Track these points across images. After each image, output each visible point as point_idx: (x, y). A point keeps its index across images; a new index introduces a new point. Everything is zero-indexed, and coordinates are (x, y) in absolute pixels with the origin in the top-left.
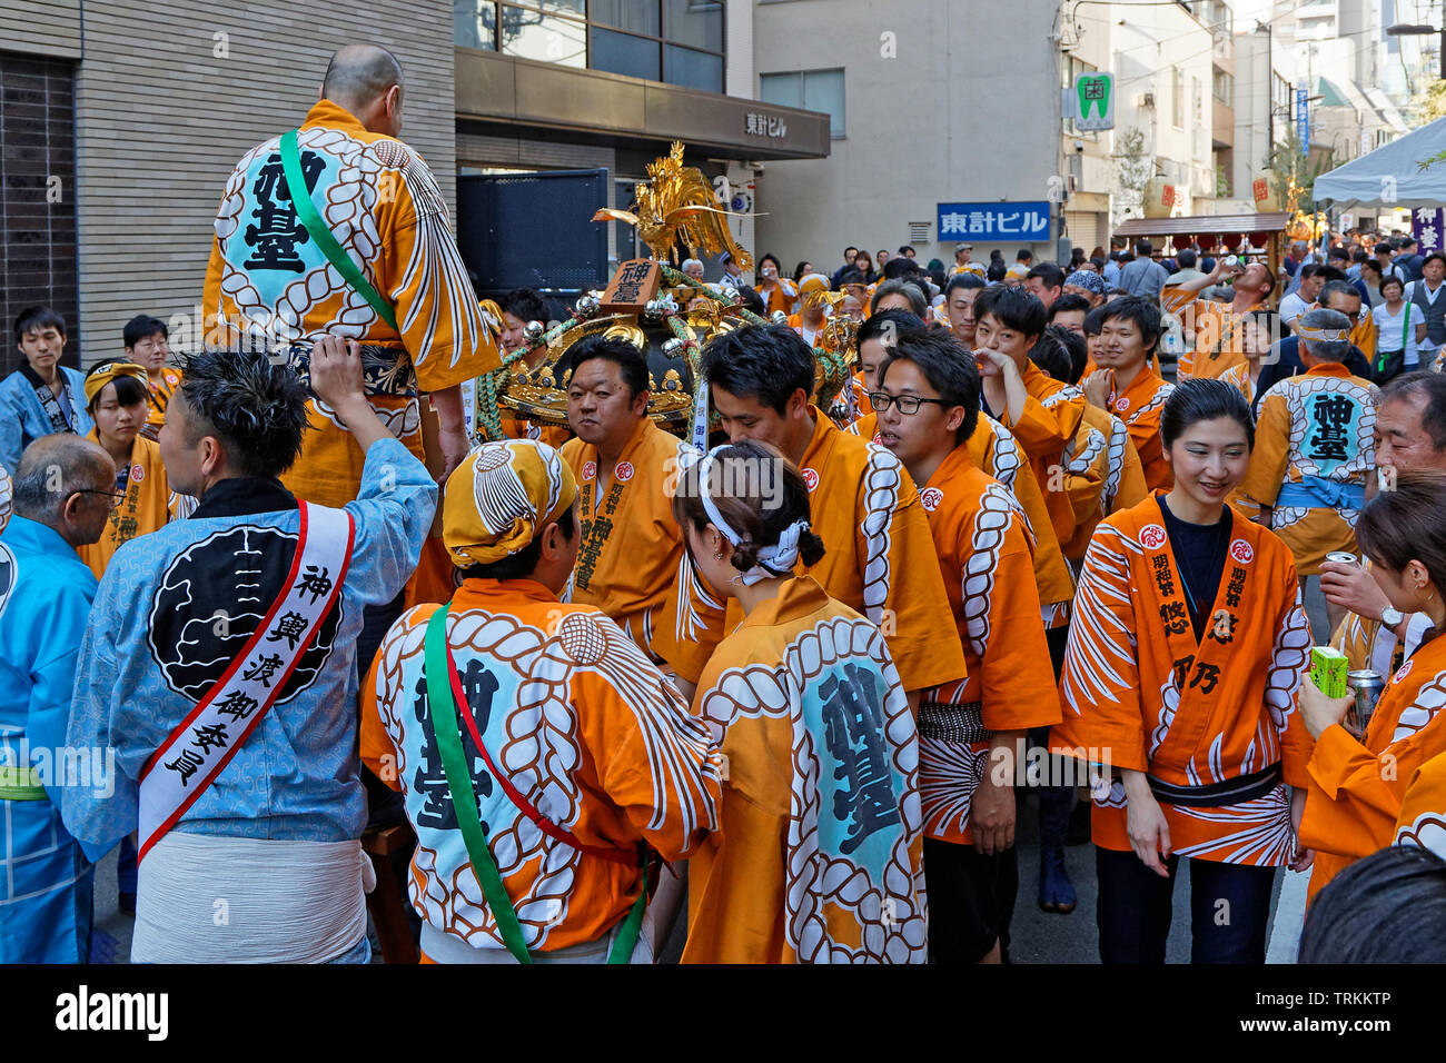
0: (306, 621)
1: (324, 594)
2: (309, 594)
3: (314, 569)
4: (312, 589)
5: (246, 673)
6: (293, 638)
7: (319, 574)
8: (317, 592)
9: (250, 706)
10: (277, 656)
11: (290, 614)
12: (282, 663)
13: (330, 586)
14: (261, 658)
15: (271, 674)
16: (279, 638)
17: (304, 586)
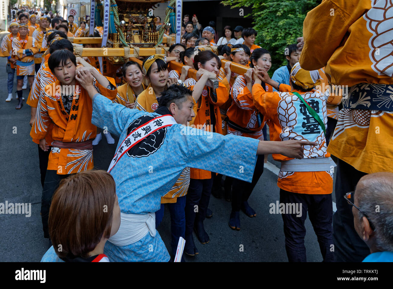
0: (151, 129)
1: (158, 126)
2: (155, 124)
3: (161, 120)
4: (156, 123)
5: (133, 134)
6: (147, 132)
7: (161, 122)
8: (157, 124)
9: (130, 143)
10: (141, 134)
11: (149, 126)
12: (141, 136)
13: (161, 125)
14: (138, 132)
15: (137, 137)
16: (144, 130)
17: (155, 122)
